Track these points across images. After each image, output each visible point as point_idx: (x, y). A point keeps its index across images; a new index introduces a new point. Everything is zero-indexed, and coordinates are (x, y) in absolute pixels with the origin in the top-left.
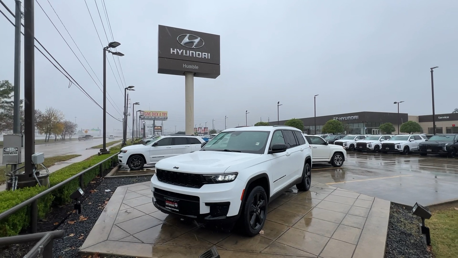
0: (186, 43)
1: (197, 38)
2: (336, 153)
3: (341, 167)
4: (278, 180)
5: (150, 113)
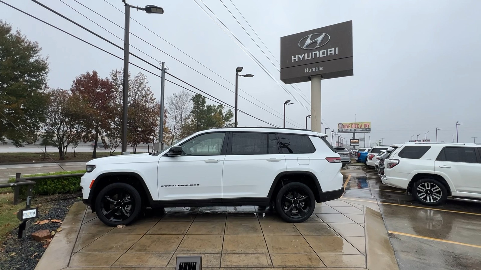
0: (308, 46)
1: (321, 35)
4: (175, 186)
5: (349, 125)
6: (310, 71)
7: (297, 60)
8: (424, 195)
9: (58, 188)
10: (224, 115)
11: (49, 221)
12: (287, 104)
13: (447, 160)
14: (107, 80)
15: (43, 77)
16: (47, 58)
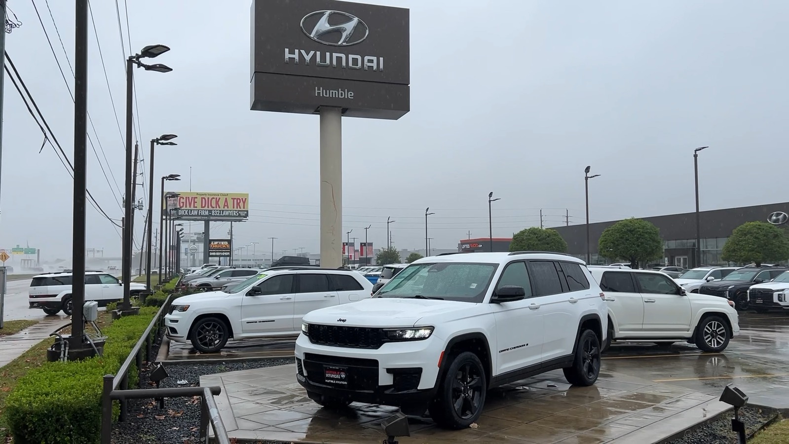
0: (323, 35)
1: (349, 20)
2: (708, 317)
3: (722, 353)
4: (510, 349)
5: (195, 198)
6: (326, 94)
7: (297, 62)
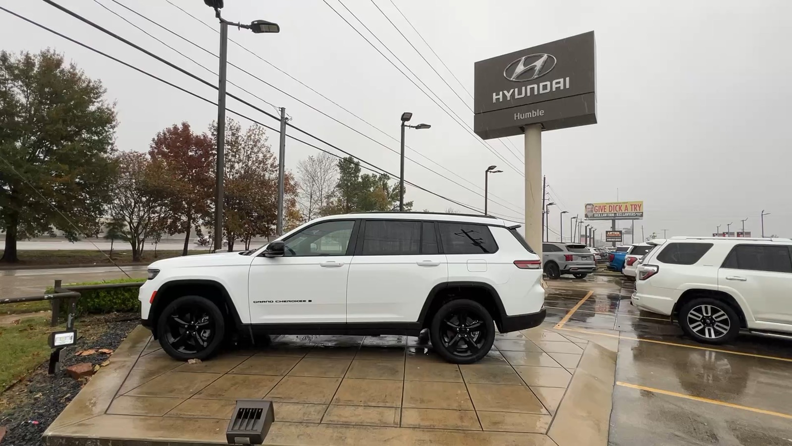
0: (520, 75)
1: (541, 57)
4: (274, 301)
5: (604, 206)
6: (522, 117)
7: (501, 100)
8: (700, 325)
9: (115, 303)
10: (391, 190)
11: (96, 351)
12: (490, 172)
13: (739, 267)
14: (204, 136)
15: (108, 133)
16: (115, 104)
